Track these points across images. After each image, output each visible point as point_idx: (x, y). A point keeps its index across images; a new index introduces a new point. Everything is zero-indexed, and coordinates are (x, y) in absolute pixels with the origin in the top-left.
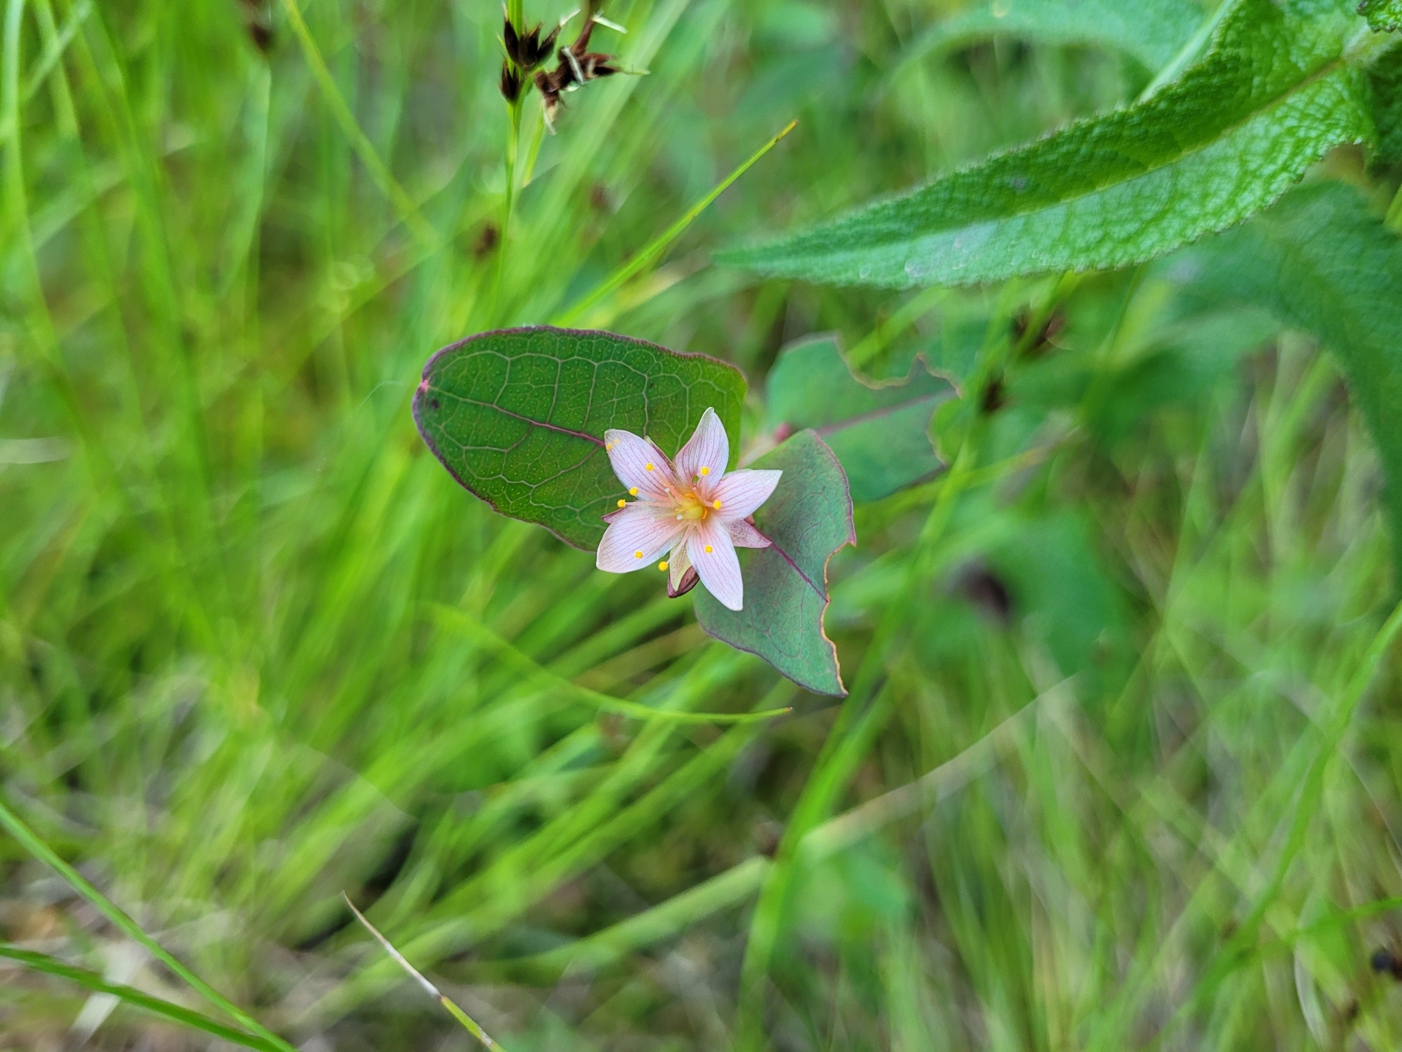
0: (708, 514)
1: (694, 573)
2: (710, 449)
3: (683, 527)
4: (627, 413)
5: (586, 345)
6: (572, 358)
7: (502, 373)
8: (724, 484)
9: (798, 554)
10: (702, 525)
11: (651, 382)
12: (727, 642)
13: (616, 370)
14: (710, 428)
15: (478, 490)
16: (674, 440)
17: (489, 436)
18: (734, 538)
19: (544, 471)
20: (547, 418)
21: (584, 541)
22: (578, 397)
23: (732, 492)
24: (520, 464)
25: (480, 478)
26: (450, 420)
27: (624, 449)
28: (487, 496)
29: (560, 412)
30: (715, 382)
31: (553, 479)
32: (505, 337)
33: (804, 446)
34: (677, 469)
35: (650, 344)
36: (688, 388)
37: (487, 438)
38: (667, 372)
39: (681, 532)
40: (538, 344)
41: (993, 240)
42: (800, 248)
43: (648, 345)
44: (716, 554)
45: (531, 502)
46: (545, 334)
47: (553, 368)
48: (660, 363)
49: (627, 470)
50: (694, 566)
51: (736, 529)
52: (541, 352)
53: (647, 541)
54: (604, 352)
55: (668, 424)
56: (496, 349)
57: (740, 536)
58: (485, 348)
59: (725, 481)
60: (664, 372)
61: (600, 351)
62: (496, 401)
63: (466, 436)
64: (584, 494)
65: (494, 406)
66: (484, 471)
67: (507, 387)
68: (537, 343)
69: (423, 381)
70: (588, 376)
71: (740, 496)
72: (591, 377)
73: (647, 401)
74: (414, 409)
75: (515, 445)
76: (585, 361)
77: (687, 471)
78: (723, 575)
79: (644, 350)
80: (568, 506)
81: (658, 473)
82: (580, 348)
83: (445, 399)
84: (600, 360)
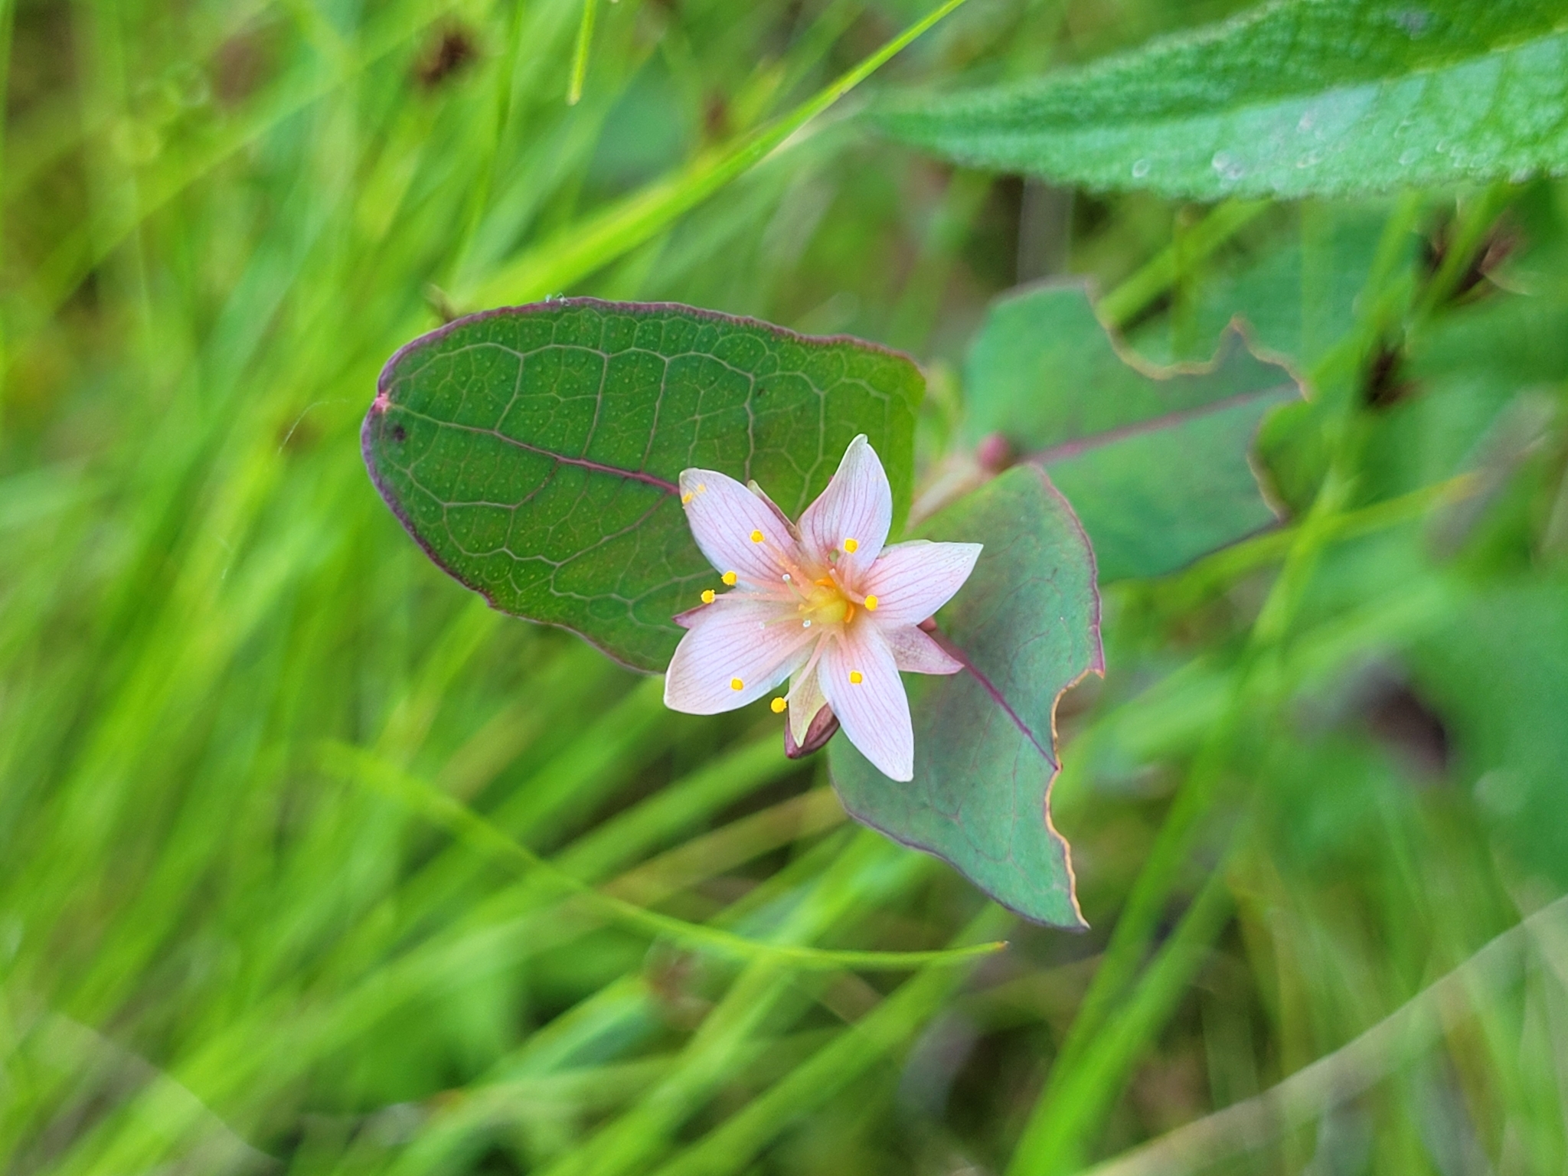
0: (853, 616)
1: (830, 716)
2: (860, 505)
3: (814, 636)
4: (718, 438)
5: (651, 328)
6: (626, 351)
7: (510, 379)
8: (883, 565)
9: (1010, 684)
10: (846, 632)
11: (761, 386)
12: (887, 832)
13: (701, 369)
14: (859, 468)
15: (467, 574)
16: (798, 482)
17: (486, 484)
18: (899, 656)
19: (575, 539)
20: (582, 450)
21: (639, 653)
22: (635, 415)
23: (896, 579)
24: (536, 528)
25: (470, 554)
26: (423, 458)
27: (713, 503)
28: (480, 584)
29: (605, 440)
30: (869, 382)
31: (589, 552)
32: (516, 319)
33: (1023, 494)
34: (802, 537)
35: (758, 325)
36: (822, 395)
37: (483, 486)
38: (788, 370)
39: (808, 645)
40: (571, 329)
41: (1369, 116)
42: (1024, 118)
43: (755, 326)
44: (869, 685)
45: (552, 590)
46: (582, 311)
47: (594, 368)
48: (776, 355)
49: (720, 541)
50: (831, 704)
51: (902, 641)
52: (575, 342)
53: (749, 660)
54: (681, 339)
55: (786, 455)
56: (500, 339)
57: (910, 653)
58: (483, 339)
59: (885, 559)
60: (782, 369)
61: (674, 337)
62: (498, 425)
63: (448, 485)
64: (642, 575)
65: (496, 433)
66: (477, 542)
67: (516, 402)
68: (569, 327)
69: (380, 396)
70: (653, 379)
71: (911, 587)
72: (658, 381)
73: (752, 418)
74: (364, 442)
75: (529, 497)
76: (649, 355)
77: (820, 542)
78: (879, 720)
79: (748, 335)
80: (614, 596)
81: (770, 545)
82: (640, 334)
83: (415, 424)
84: (675, 352)
